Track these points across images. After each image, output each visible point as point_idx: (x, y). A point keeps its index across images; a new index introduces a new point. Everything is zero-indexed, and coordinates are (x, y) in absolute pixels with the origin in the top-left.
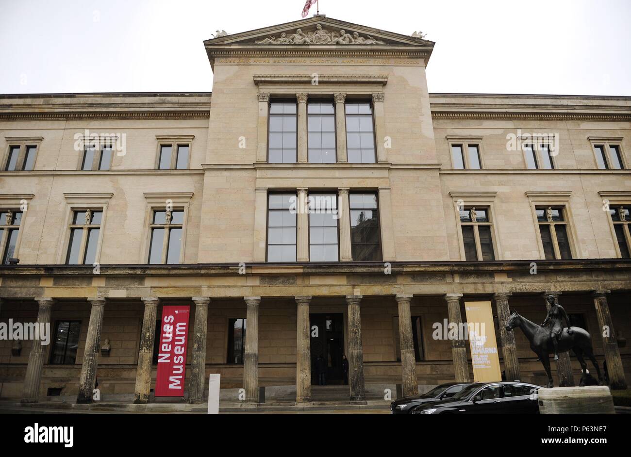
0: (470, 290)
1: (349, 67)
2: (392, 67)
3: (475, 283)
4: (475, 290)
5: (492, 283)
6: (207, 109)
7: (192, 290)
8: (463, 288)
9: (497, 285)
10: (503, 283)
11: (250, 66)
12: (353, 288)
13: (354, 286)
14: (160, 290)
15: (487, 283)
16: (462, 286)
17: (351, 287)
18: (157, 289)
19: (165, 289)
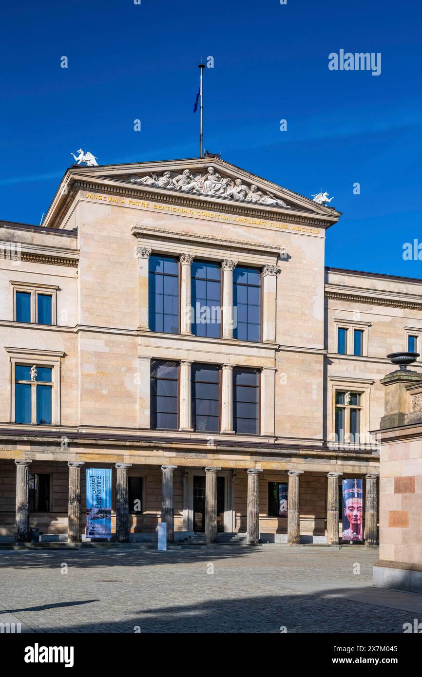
0: (349, 470)
1: (241, 227)
2: (289, 234)
3: (353, 466)
4: (353, 470)
5: (366, 466)
6: (75, 257)
7: (115, 457)
8: (344, 468)
9: (370, 468)
10: (375, 467)
11: (124, 209)
12: (255, 463)
13: (256, 462)
14: (85, 456)
15: (363, 466)
16: (343, 467)
17: (254, 462)
18: (81, 455)
19: (89, 456)
